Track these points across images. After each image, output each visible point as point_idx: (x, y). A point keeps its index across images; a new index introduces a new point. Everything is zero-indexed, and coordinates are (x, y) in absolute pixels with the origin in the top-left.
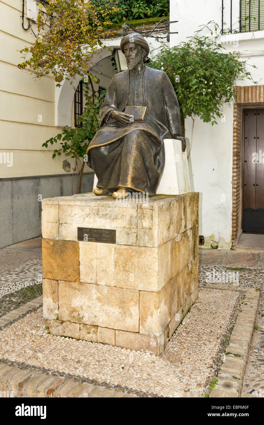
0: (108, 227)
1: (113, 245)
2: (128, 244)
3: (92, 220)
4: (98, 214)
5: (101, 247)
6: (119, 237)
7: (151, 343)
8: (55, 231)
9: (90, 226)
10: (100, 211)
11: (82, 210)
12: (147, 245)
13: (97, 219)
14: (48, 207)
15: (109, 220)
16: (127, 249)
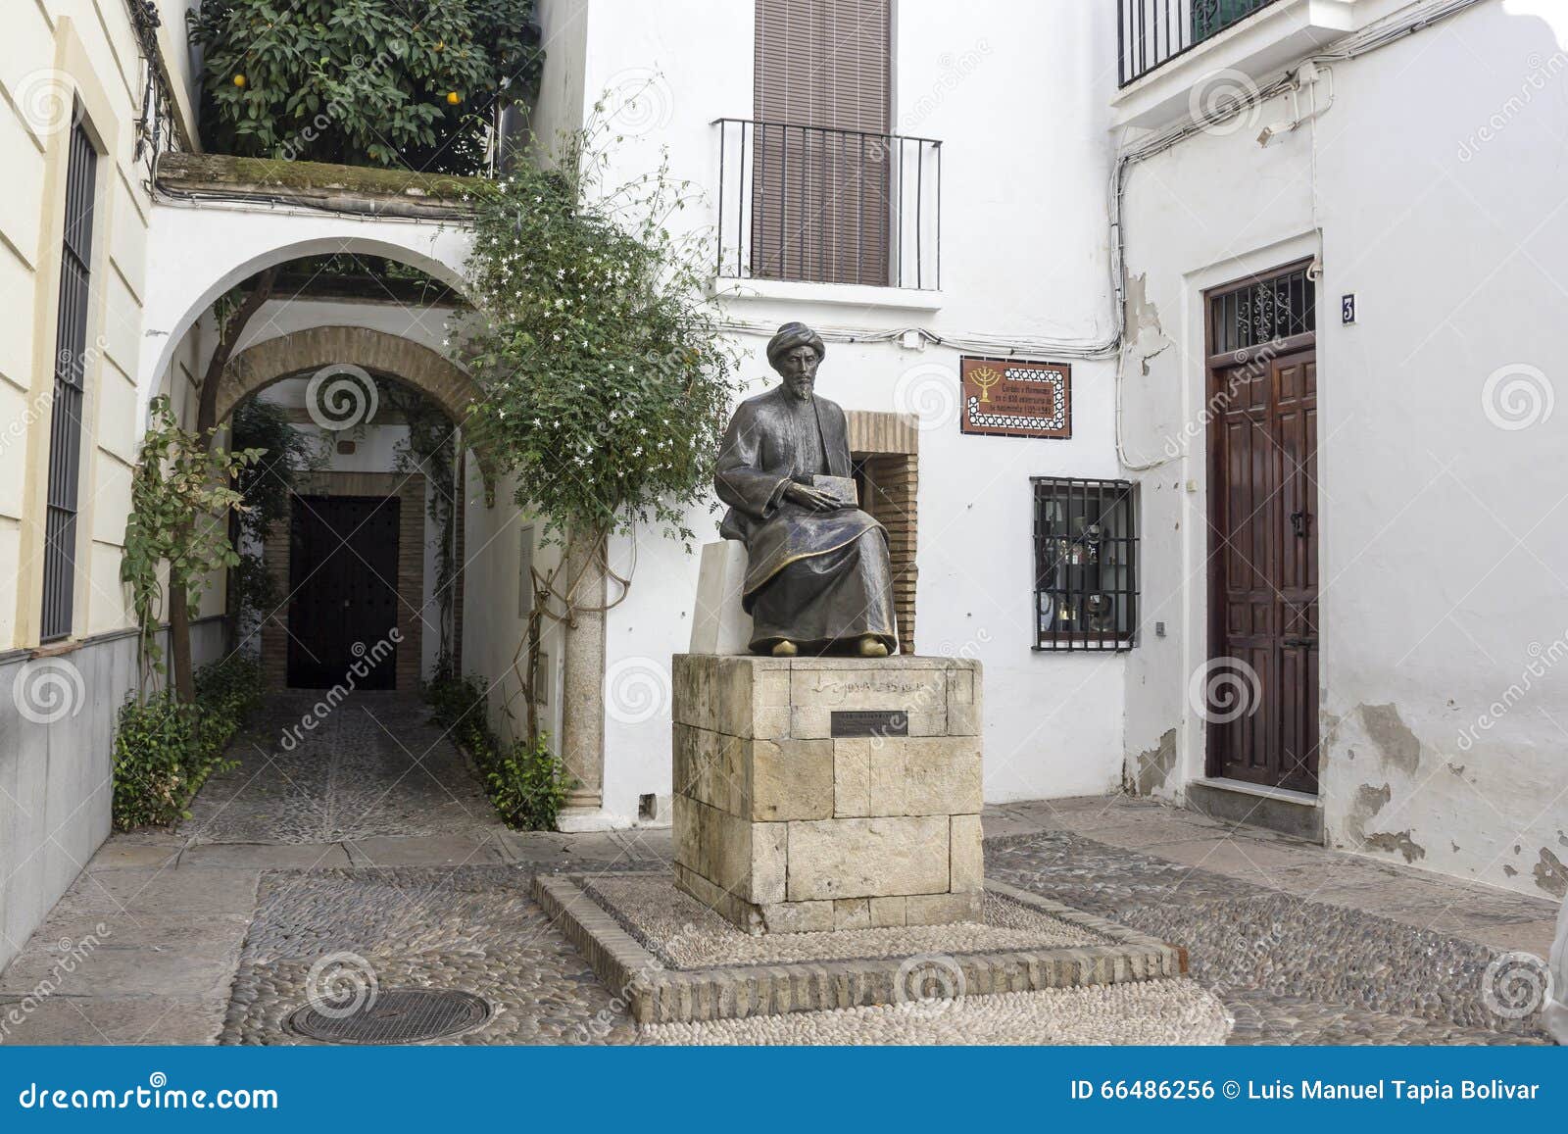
0: (892, 707)
1: (903, 739)
2: (932, 733)
3: (860, 696)
4: (873, 684)
5: (880, 745)
6: (916, 723)
7: (972, 906)
8: (783, 723)
9: (858, 708)
10: (877, 677)
11: (841, 679)
12: (965, 732)
13: (872, 694)
14: (766, 677)
15: (892, 694)
16: (928, 744)
